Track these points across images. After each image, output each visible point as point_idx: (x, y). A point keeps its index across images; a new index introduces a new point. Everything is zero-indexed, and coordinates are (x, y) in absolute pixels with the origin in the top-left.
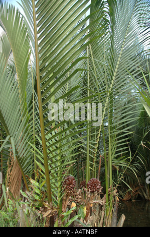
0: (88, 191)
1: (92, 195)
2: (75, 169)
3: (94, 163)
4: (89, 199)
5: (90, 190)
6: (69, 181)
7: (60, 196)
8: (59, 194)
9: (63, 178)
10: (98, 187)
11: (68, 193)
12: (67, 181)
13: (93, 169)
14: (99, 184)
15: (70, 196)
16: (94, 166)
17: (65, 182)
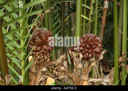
0: (79, 57)
1: (86, 65)
2: (57, 25)
3: (91, 8)
4: (79, 71)
5: (81, 56)
6: (41, 37)
7: (25, 67)
8: (23, 63)
9: (29, 31)
10: (97, 50)
11: (39, 60)
12: (37, 37)
13: (90, 19)
14: (100, 45)
15: (43, 66)
16: (91, 13)
17: (34, 39)
